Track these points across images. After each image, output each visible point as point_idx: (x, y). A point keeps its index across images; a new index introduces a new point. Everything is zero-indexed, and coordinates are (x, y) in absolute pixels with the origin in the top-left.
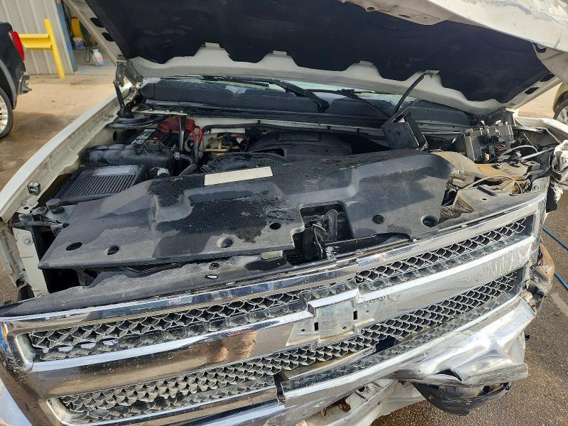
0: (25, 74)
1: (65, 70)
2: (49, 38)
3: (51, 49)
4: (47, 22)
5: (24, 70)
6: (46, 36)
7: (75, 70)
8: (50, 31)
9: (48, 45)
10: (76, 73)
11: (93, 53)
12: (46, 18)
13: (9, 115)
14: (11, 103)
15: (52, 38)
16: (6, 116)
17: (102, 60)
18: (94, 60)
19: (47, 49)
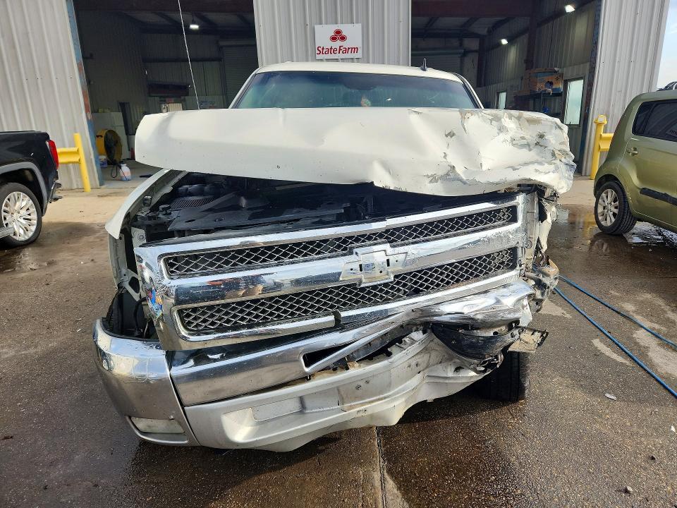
0: (58, 181)
1: (91, 185)
2: (77, 153)
3: (79, 162)
4: (78, 136)
5: (57, 178)
6: (75, 149)
7: (101, 184)
8: (80, 145)
9: (75, 159)
10: (102, 187)
11: (120, 167)
12: (76, 132)
13: (38, 221)
14: (41, 210)
15: (82, 151)
16: (36, 222)
17: (130, 174)
18: (122, 175)
19: (73, 163)
